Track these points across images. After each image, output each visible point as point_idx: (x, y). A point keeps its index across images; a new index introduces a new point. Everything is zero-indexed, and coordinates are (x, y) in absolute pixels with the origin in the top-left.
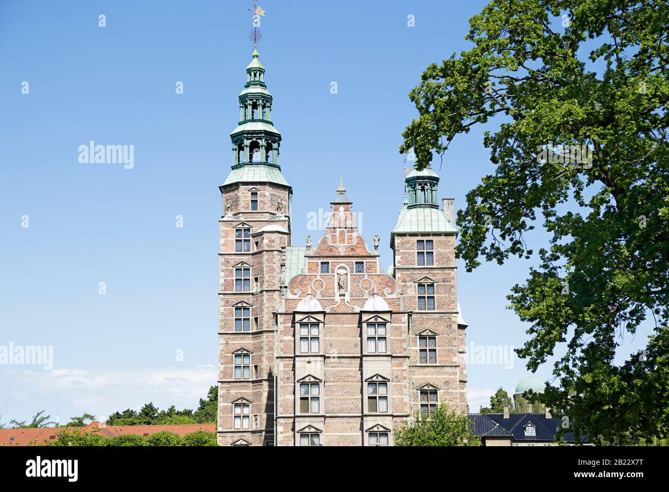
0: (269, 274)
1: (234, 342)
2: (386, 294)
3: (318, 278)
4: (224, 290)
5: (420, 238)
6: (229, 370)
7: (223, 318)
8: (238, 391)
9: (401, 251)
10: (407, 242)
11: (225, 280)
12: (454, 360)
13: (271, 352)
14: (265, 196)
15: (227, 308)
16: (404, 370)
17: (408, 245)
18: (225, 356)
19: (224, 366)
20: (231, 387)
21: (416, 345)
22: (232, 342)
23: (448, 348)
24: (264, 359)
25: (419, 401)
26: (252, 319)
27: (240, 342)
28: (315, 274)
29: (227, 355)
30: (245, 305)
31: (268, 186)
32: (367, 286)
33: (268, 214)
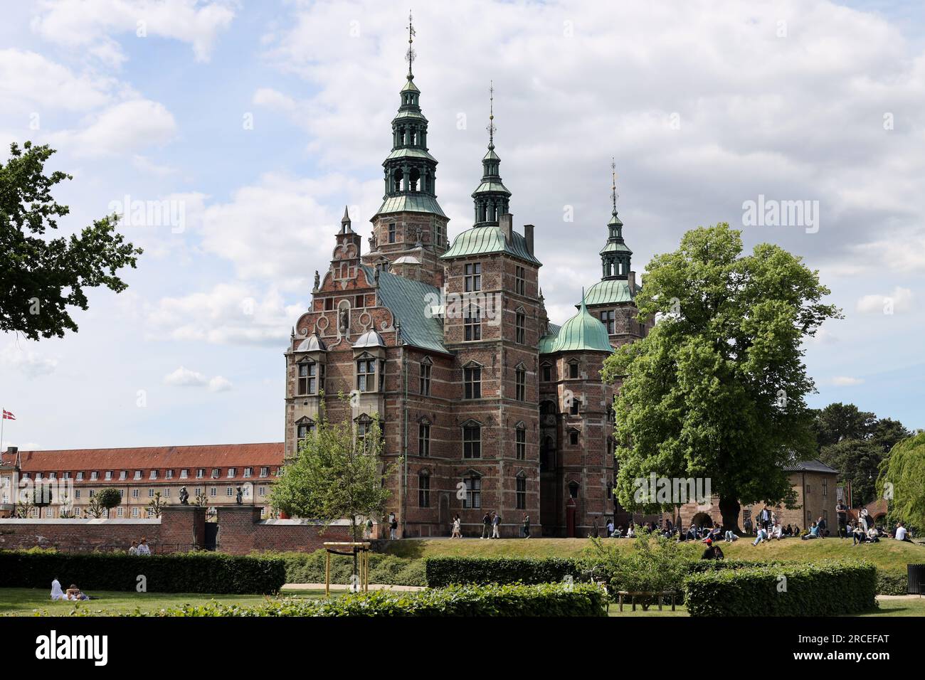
2: (383, 328)
3: (323, 316)
5: (467, 262)
9: (449, 277)
10: (456, 267)
12: (498, 394)
14: (401, 226)
16: (396, 408)
17: (457, 270)
21: (461, 379)
23: (492, 380)
25: (463, 438)
28: (319, 312)
31: (404, 216)
32: (366, 321)
33: (405, 245)
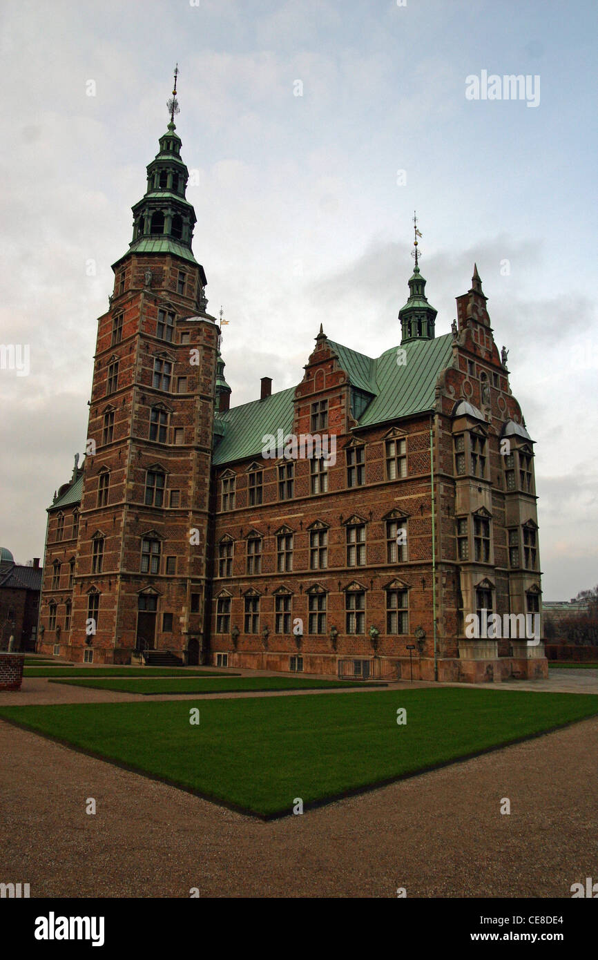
0: (206, 378)
1: (149, 454)
3: (468, 380)
4: (141, 382)
6: (140, 491)
7: (137, 419)
8: (147, 521)
11: (143, 369)
13: (202, 476)
14: (193, 281)
15: (142, 406)
18: (136, 471)
19: (134, 483)
20: (140, 513)
22: (145, 454)
24: (191, 483)
26: (170, 429)
27: (154, 455)
29: (139, 469)
30: (164, 408)
31: (197, 271)
32: (502, 406)
33: (195, 305)
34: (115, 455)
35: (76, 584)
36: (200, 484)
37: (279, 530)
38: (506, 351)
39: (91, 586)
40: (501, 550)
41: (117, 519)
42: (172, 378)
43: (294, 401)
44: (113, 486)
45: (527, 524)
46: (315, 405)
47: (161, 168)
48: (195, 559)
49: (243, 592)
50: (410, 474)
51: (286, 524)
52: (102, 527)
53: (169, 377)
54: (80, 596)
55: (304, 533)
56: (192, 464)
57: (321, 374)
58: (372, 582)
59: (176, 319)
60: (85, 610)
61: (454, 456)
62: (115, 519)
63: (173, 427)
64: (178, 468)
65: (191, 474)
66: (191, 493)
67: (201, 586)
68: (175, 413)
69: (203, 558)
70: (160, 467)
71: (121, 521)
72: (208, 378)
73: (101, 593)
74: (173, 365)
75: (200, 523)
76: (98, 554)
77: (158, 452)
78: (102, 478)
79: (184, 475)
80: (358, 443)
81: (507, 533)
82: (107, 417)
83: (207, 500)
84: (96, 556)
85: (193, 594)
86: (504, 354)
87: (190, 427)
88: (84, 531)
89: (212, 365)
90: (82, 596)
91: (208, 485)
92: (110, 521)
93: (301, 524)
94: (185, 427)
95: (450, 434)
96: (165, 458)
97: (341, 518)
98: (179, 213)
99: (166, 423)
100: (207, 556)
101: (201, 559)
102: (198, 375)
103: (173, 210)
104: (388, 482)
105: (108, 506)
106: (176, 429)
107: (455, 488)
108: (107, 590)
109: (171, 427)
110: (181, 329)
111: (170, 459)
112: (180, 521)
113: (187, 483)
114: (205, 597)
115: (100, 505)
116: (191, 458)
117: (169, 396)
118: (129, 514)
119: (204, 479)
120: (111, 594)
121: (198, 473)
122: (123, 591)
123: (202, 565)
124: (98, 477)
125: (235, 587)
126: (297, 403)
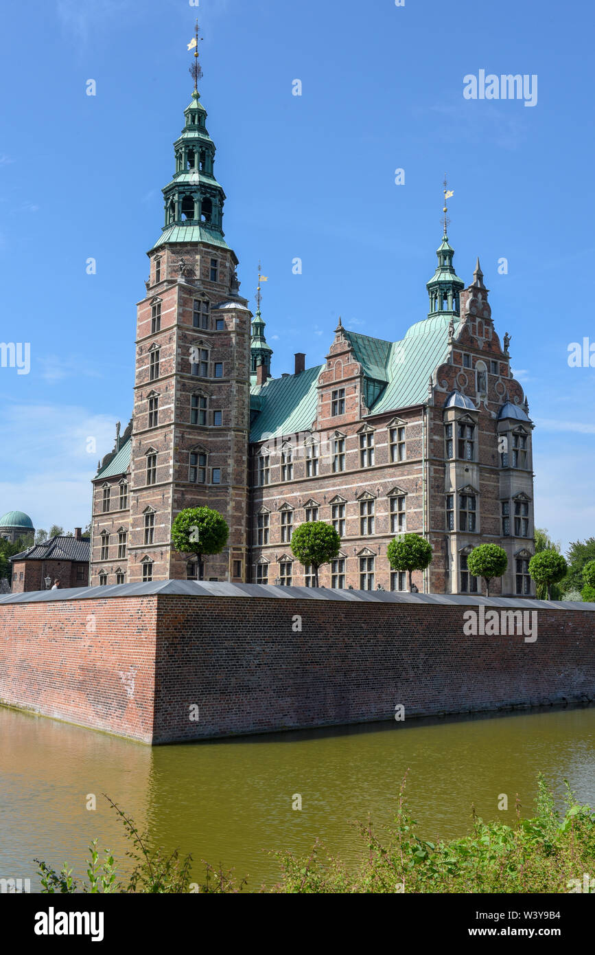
0: (240, 362)
1: (191, 437)
3: (462, 372)
4: (181, 371)
6: (185, 470)
7: (178, 405)
8: (192, 497)
11: (182, 359)
13: (240, 454)
14: (225, 267)
15: (184, 393)
18: (180, 452)
19: (179, 464)
20: (185, 491)
22: (188, 436)
24: (230, 461)
26: (210, 412)
27: (196, 437)
28: (459, 366)
29: (183, 451)
30: (203, 393)
31: (229, 255)
32: (501, 391)
33: (228, 289)
34: (161, 438)
35: (130, 554)
36: (238, 462)
37: (307, 503)
38: (509, 337)
39: (144, 556)
40: (494, 520)
41: (166, 496)
42: (209, 364)
43: (318, 388)
44: (161, 466)
45: (519, 496)
46: (335, 393)
47: (188, 146)
48: (236, 530)
49: (278, 558)
50: (408, 458)
51: (313, 498)
52: (152, 503)
53: (207, 363)
54: (134, 565)
55: (326, 506)
56: (231, 444)
57: (339, 364)
58: (379, 548)
59: (210, 306)
60: (140, 577)
61: (445, 442)
62: (163, 496)
63: (212, 410)
64: (217, 448)
65: (230, 453)
66: (230, 470)
67: (242, 554)
68: (213, 397)
69: (243, 529)
70: (201, 448)
71: (169, 497)
72: (243, 363)
73: (153, 561)
74: (209, 352)
75: (239, 497)
76: (149, 527)
77: (199, 434)
78: (149, 459)
79: (224, 454)
80: (369, 429)
81: (501, 505)
82: (151, 402)
83: (245, 476)
84: (148, 529)
85: (235, 561)
86: (506, 340)
87: (227, 409)
88: (136, 507)
89: (245, 349)
90: (136, 564)
91: (246, 462)
92: (159, 497)
93: (325, 498)
94: (222, 410)
95: (442, 423)
96: (206, 439)
97: (356, 494)
98: (208, 195)
99: (205, 407)
100: (246, 527)
101: (241, 530)
102: (232, 360)
103: (202, 193)
104: (392, 464)
105: (157, 484)
106: (215, 412)
107: (445, 470)
108: (159, 558)
109: (211, 410)
110: (215, 316)
111: (210, 439)
112: (221, 496)
113: (227, 462)
114: (246, 563)
115: (149, 483)
116: (229, 438)
117: (207, 381)
118: (175, 491)
119: (241, 457)
120: (163, 562)
121: (236, 452)
122: (174, 560)
123: (242, 535)
124: (146, 457)
125: (271, 554)
126: (320, 390)
